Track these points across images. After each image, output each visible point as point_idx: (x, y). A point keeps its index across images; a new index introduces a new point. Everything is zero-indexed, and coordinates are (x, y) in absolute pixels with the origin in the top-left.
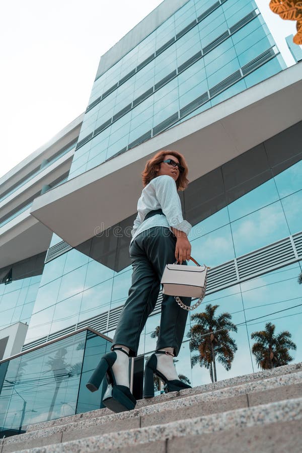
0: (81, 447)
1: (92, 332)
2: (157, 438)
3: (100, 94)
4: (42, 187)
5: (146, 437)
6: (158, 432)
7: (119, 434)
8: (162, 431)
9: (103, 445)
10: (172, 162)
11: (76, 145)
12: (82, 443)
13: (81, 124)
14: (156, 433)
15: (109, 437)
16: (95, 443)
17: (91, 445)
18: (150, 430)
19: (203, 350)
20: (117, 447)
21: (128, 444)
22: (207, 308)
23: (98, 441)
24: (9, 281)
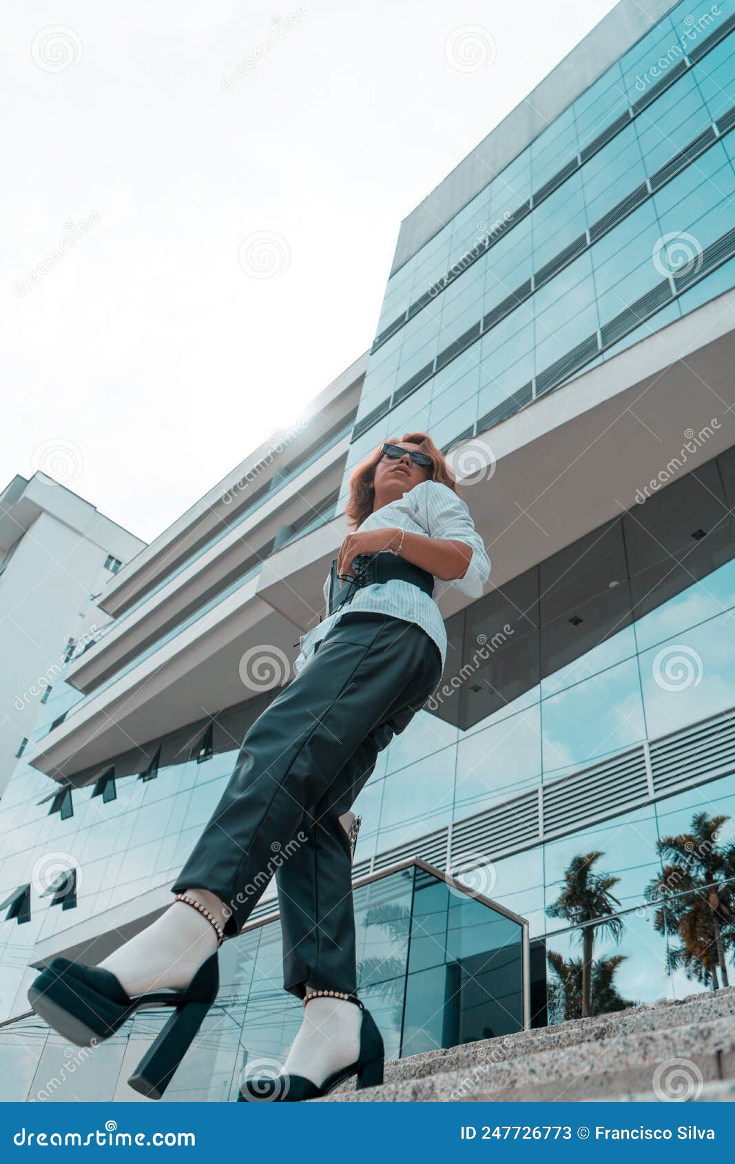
0: (516, 1074)
1: (425, 871)
2: (696, 1049)
3: (404, 308)
4: (275, 531)
5: (668, 1048)
6: (696, 1038)
7: (602, 1045)
8: (705, 1035)
9: (568, 1068)
11: (352, 428)
12: (519, 1066)
13: (361, 379)
14: (692, 1041)
15: (579, 1052)
16: (548, 1067)
17: (539, 1069)
18: (677, 1034)
19: (690, 936)
20: (603, 1071)
21: (627, 1064)
22: (695, 823)
23: (557, 1060)
24: (206, 755)
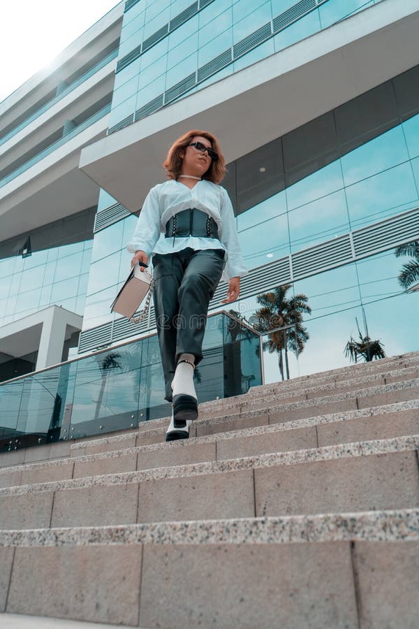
4: (63, 122)
10: (200, 146)
24: (28, 253)
